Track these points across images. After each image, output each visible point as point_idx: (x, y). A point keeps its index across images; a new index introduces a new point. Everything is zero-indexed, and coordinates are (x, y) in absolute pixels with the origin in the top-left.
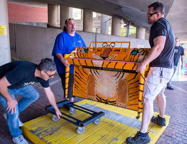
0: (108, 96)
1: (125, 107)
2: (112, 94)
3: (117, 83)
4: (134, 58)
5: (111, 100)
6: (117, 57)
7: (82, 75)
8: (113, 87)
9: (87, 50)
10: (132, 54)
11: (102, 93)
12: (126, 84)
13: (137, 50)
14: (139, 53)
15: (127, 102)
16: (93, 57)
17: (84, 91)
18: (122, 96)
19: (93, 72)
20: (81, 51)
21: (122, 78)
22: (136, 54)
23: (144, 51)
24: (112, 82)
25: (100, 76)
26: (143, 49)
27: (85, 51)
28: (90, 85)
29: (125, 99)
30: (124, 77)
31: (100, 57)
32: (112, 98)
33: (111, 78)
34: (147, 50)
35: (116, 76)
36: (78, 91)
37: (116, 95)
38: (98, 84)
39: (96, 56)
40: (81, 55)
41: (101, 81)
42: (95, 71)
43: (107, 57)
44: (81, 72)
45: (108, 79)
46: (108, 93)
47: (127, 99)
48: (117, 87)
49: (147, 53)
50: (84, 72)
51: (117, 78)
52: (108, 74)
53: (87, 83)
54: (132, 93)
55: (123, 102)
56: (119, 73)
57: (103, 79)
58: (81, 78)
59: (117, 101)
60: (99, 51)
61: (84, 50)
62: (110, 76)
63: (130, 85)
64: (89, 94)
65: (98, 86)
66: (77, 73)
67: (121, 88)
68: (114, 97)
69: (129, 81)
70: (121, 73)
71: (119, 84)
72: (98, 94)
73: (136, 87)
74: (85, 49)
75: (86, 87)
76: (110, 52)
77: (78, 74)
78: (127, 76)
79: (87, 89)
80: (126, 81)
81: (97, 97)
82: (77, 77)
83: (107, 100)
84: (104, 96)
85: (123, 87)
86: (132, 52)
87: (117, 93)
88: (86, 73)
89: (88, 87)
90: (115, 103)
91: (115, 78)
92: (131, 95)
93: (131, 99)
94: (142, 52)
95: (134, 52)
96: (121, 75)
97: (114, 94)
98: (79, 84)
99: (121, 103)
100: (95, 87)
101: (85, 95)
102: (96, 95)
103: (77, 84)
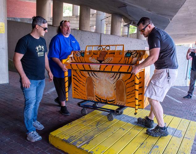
0: (107, 96)
1: (124, 105)
2: (111, 94)
3: (115, 84)
4: (128, 61)
5: (110, 100)
6: (112, 60)
7: (80, 77)
8: (112, 88)
9: (83, 54)
10: (126, 56)
11: (101, 94)
12: (123, 84)
13: (130, 52)
14: (133, 55)
15: (125, 100)
16: (90, 60)
17: (83, 92)
18: (120, 95)
19: (91, 74)
20: (77, 55)
21: (119, 79)
22: (130, 56)
23: (137, 53)
24: (110, 83)
25: (98, 78)
26: (136, 51)
27: (81, 55)
28: (89, 87)
29: (123, 98)
30: (121, 78)
31: (96, 61)
32: (111, 98)
33: (108, 79)
35: (113, 77)
36: (78, 94)
37: (115, 95)
38: (97, 85)
39: (93, 59)
40: (78, 59)
42: (93, 73)
43: (104, 60)
44: (78, 75)
45: (106, 80)
46: (107, 93)
47: (125, 98)
48: (115, 88)
49: (140, 55)
50: (82, 75)
51: (114, 79)
52: (105, 76)
53: (86, 85)
54: (129, 92)
55: (121, 101)
56: (116, 74)
57: (101, 80)
58: (79, 80)
59: (116, 100)
60: (95, 54)
62: (108, 77)
63: (127, 85)
64: (89, 95)
65: (97, 87)
66: (75, 76)
67: (119, 88)
68: (113, 96)
69: (126, 81)
70: (117, 74)
71: (117, 84)
72: (97, 94)
73: (132, 86)
74: (81, 53)
75: (85, 89)
76: (106, 55)
77: (76, 77)
78: (123, 76)
79: (86, 91)
80: (122, 81)
81: (97, 98)
82: (76, 80)
83: (106, 100)
84: (103, 96)
85: (121, 87)
86: (126, 54)
87: (115, 93)
88: (84, 76)
89: (88, 89)
90: (114, 102)
91: (112, 78)
92: (128, 94)
93: (128, 97)
94: (136, 54)
95: (128, 54)
96: (118, 76)
97: (113, 93)
98: (78, 86)
99: (119, 102)
100: (94, 89)
101: (85, 96)
102: (96, 96)
103: (76, 87)
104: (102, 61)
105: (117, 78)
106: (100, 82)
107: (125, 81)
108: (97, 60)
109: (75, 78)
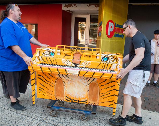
0: (79, 96)
1: (96, 104)
2: (83, 95)
3: (88, 86)
4: (107, 66)
5: (82, 100)
6: (90, 64)
7: (48, 78)
8: (84, 89)
9: (52, 53)
10: (103, 60)
11: (72, 94)
12: (97, 86)
13: (107, 57)
14: (110, 60)
15: (98, 100)
17: (52, 93)
18: (93, 96)
20: (44, 53)
21: (93, 81)
22: (107, 61)
24: (83, 84)
25: (69, 79)
27: (50, 54)
28: (58, 87)
29: (96, 98)
30: (95, 80)
32: (83, 98)
33: (82, 81)
34: (117, 58)
35: (87, 79)
36: (44, 94)
37: (88, 96)
38: (67, 86)
39: (66, 61)
40: (47, 60)
41: (70, 84)
43: (80, 64)
44: (46, 75)
45: (78, 82)
46: (79, 94)
47: (98, 98)
48: (88, 89)
49: (117, 60)
50: (50, 75)
51: (88, 81)
53: (55, 86)
54: (102, 94)
55: (94, 101)
57: (73, 82)
58: (46, 81)
59: (89, 100)
61: (48, 52)
62: (81, 79)
63: (101, 86)
64: (57, 95)
65: (68, 88)
66: (41, 76)
67: (92, 90)
68: (85, 97)
71: (90, 86)
72: (68, 95)
73: (106, 88)
74: (50, 52)
75: (53, 89)
76: (81, 57)
77: (43, 77)
78: (98, 79)
79: (54, 91)
80: (97, 83)
81: (67, 98)
82: (42, 80)
85: (94, 89)
86: (103, 59)
87: (88, 94)
88: (52, 76)
89: (56, 89)
90: (86, 102)
91: (86, 81)
92: (102, 95)
93: (102, 98)
94: (113, 59)
95: (105, 58)
97: (85, 94)
98: (44, 86)
99: (92, 102)
100: (65, 89)
101: (53, 96)
102: (66, 96)
103: (42, 87)
104: (78, 64)
105: (91, 80)
106: (72, 83)
107: (100, 84)
108: (72, 63)
109: (41, 78)
